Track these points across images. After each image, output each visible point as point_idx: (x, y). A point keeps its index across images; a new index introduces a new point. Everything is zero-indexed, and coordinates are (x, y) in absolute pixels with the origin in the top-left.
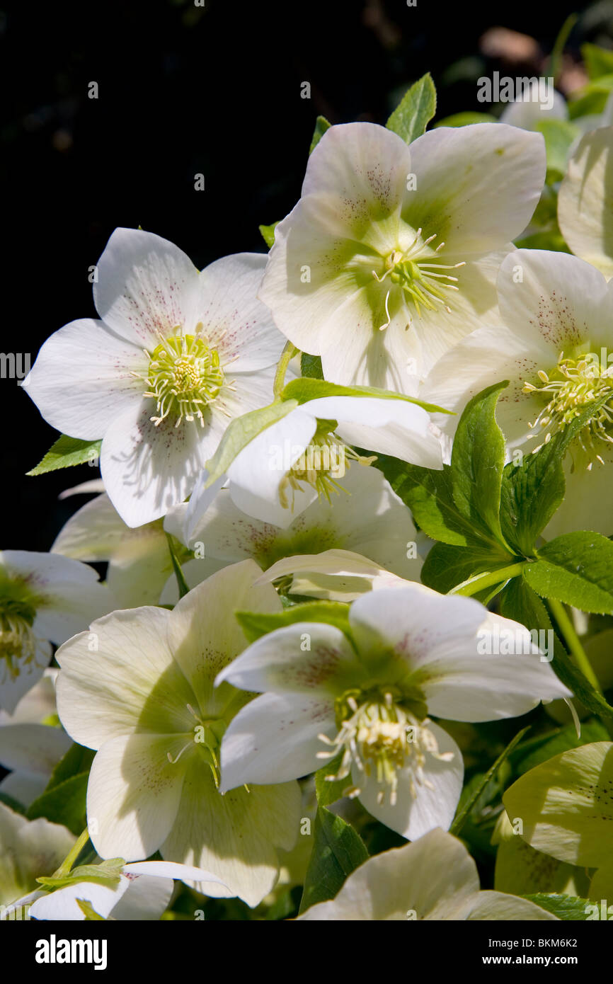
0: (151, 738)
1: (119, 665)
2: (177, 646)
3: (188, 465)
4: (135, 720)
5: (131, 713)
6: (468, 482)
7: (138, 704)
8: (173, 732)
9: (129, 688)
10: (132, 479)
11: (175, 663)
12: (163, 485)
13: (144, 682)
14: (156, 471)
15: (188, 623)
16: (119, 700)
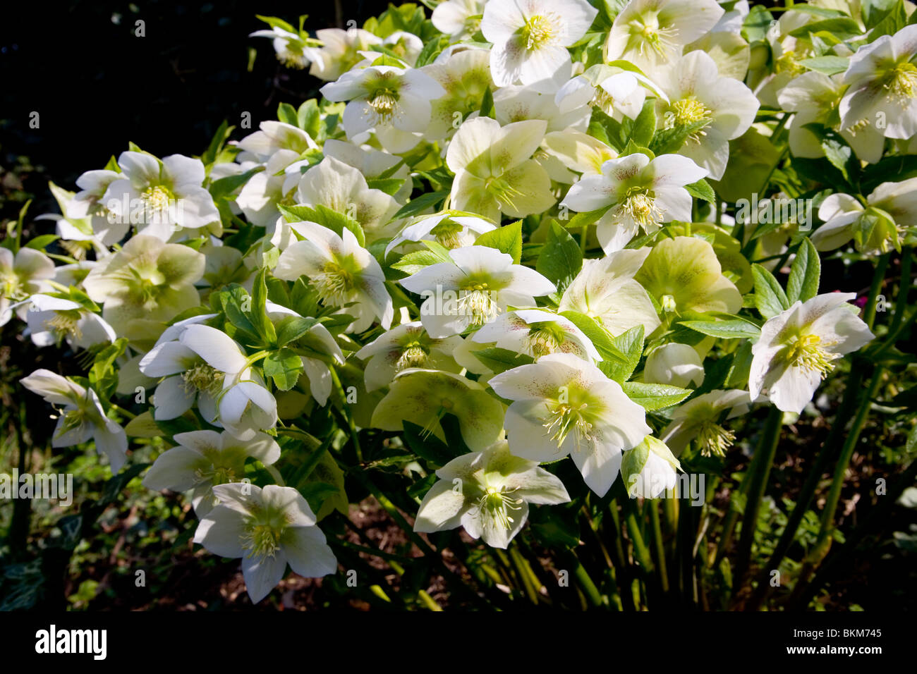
0: (470, 175)
1: (474, 140)
2: (494, 142)
3: (516, 70)
4: (466, 165)
5: (466, 161)
6: (629, 130)
7: (470, 159)
8: (477, 176)
9: (472, 151)
10: (498, 65)
11: (489, 149)
12: (506, 73)
13: (477, 151)
14: (506, 67)
15: (504, 135)
16: (466, 154)
